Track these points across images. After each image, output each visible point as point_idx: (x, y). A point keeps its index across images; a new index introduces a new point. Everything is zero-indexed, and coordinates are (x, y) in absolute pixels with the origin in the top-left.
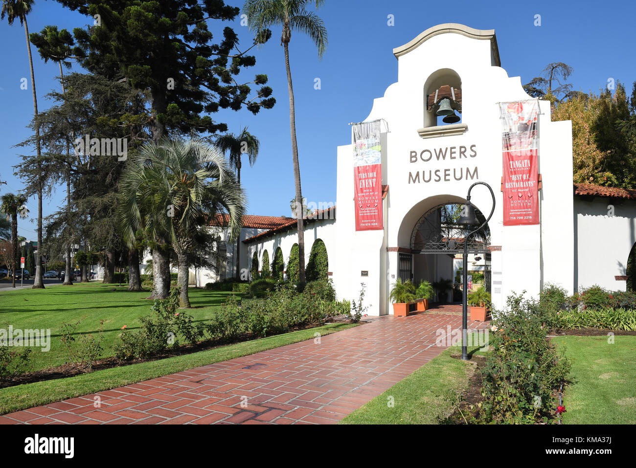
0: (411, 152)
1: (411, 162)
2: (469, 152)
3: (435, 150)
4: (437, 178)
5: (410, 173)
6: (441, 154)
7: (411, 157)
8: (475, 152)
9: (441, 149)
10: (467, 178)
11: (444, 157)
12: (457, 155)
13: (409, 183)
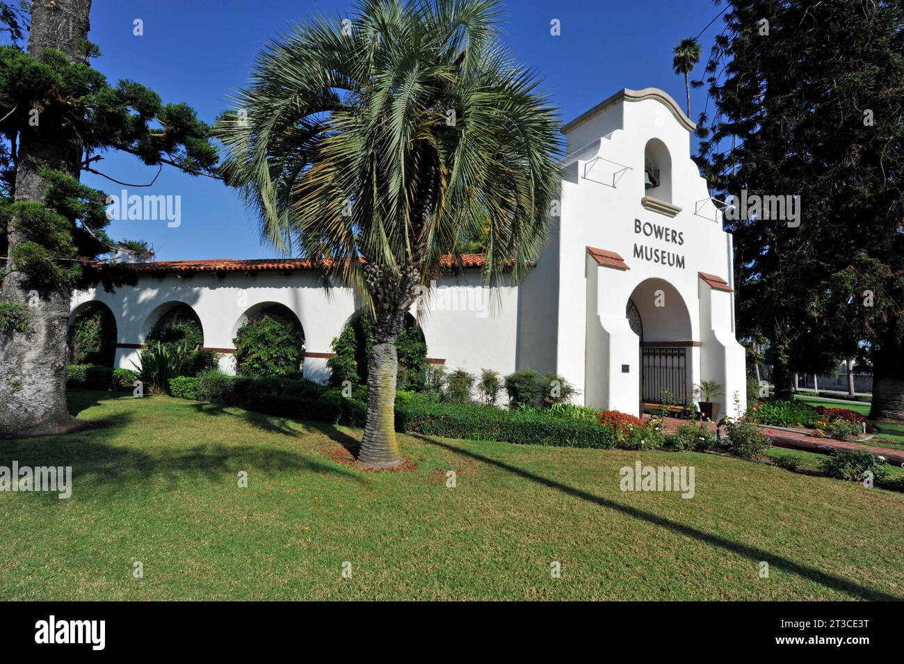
0: (637, 220)
1: (636, 232)
2: (677, 239)
3: (654, 226)
4: (657, 259)
5: (635, 245)
6: (658, 232)
7: (636, 226)
8: (682, 240)
9: (659, 227)
10: (677, 266)
11: (661, 238)
12: (670, 238)
13: (635, 256)
